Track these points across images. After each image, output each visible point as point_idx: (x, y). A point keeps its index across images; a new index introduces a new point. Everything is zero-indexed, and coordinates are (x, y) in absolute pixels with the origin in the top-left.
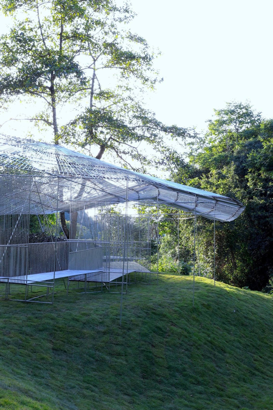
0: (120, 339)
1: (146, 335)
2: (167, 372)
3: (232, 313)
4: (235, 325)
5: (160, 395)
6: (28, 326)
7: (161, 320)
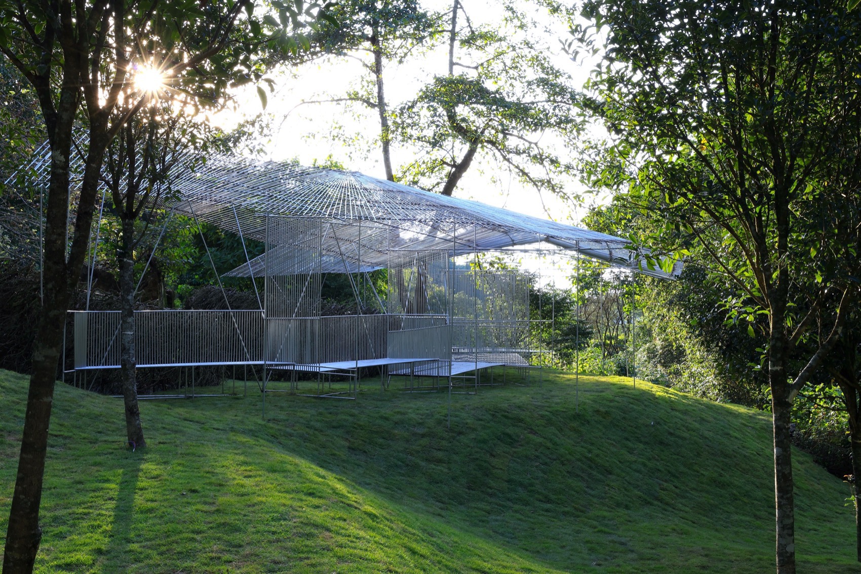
0: (444, 443)
1: (484, 441)
2: (505, 485)
3: (647, 426)
4: (646, 443)
5: (488, 508)
6: (318, 421)
7: (514, 426)
